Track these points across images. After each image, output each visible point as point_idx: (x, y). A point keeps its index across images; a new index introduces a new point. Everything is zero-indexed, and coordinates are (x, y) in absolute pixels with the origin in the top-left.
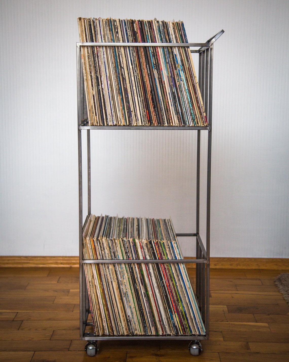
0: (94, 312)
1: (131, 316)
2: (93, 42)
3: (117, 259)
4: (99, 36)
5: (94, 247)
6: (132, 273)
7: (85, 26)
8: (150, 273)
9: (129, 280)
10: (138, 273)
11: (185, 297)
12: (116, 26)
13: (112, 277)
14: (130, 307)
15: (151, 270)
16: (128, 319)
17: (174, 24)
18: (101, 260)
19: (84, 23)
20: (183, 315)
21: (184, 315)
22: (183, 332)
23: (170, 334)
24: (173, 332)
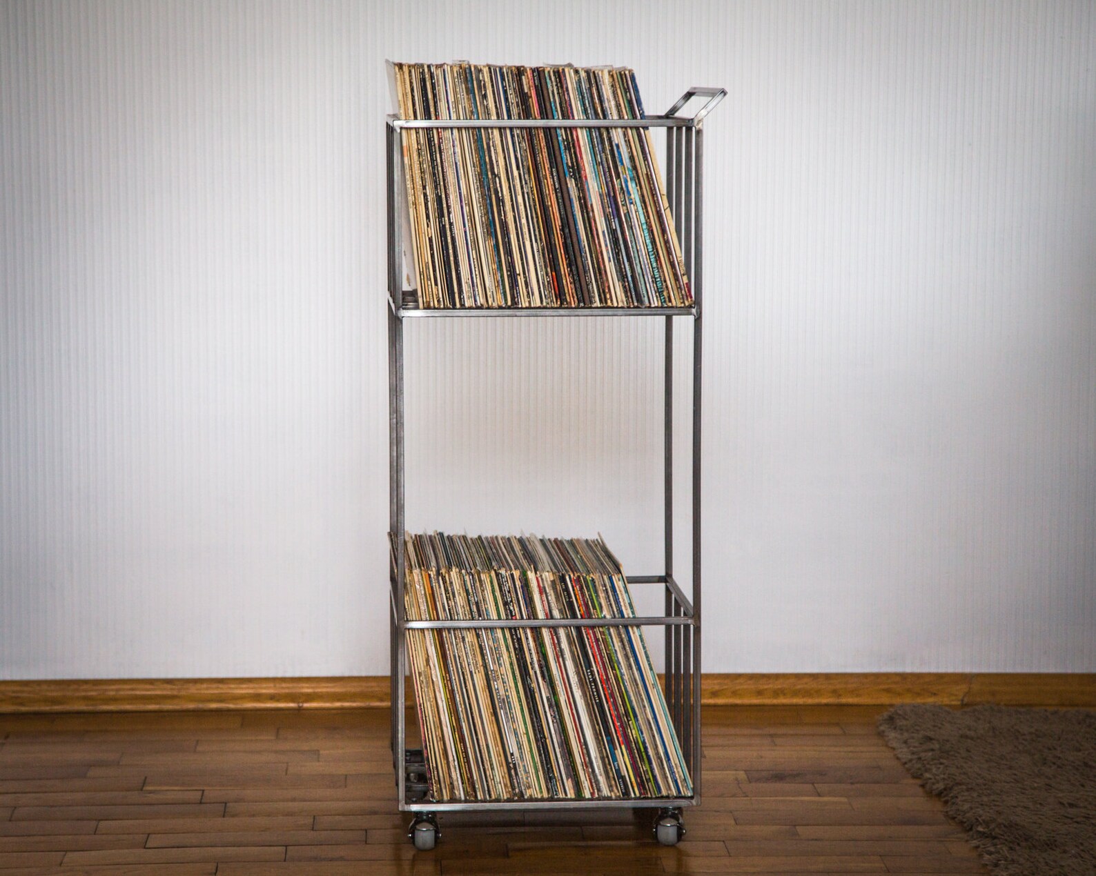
0: (430, 746)
1: (517, 754)
2: (430, 118)
3: (484, 620)
4: (442, 105)
5: (430, 592)
6: (520, 651)
7: (411, 83)
8: (561, 651)
9: (512, 669)
10: (533, 652)
11: (644, 707)
12: (481, 81)
13: (472, 662)
14: (516, 734)
15: (565, 645)
16: (510, 761)
17: (612, 76)
18: (448, 620)
19: (410, 76)
20: (640, 748)
21: (642, 750)
22: (639, 790)
23: (609, 795)
24: (616, 791)
